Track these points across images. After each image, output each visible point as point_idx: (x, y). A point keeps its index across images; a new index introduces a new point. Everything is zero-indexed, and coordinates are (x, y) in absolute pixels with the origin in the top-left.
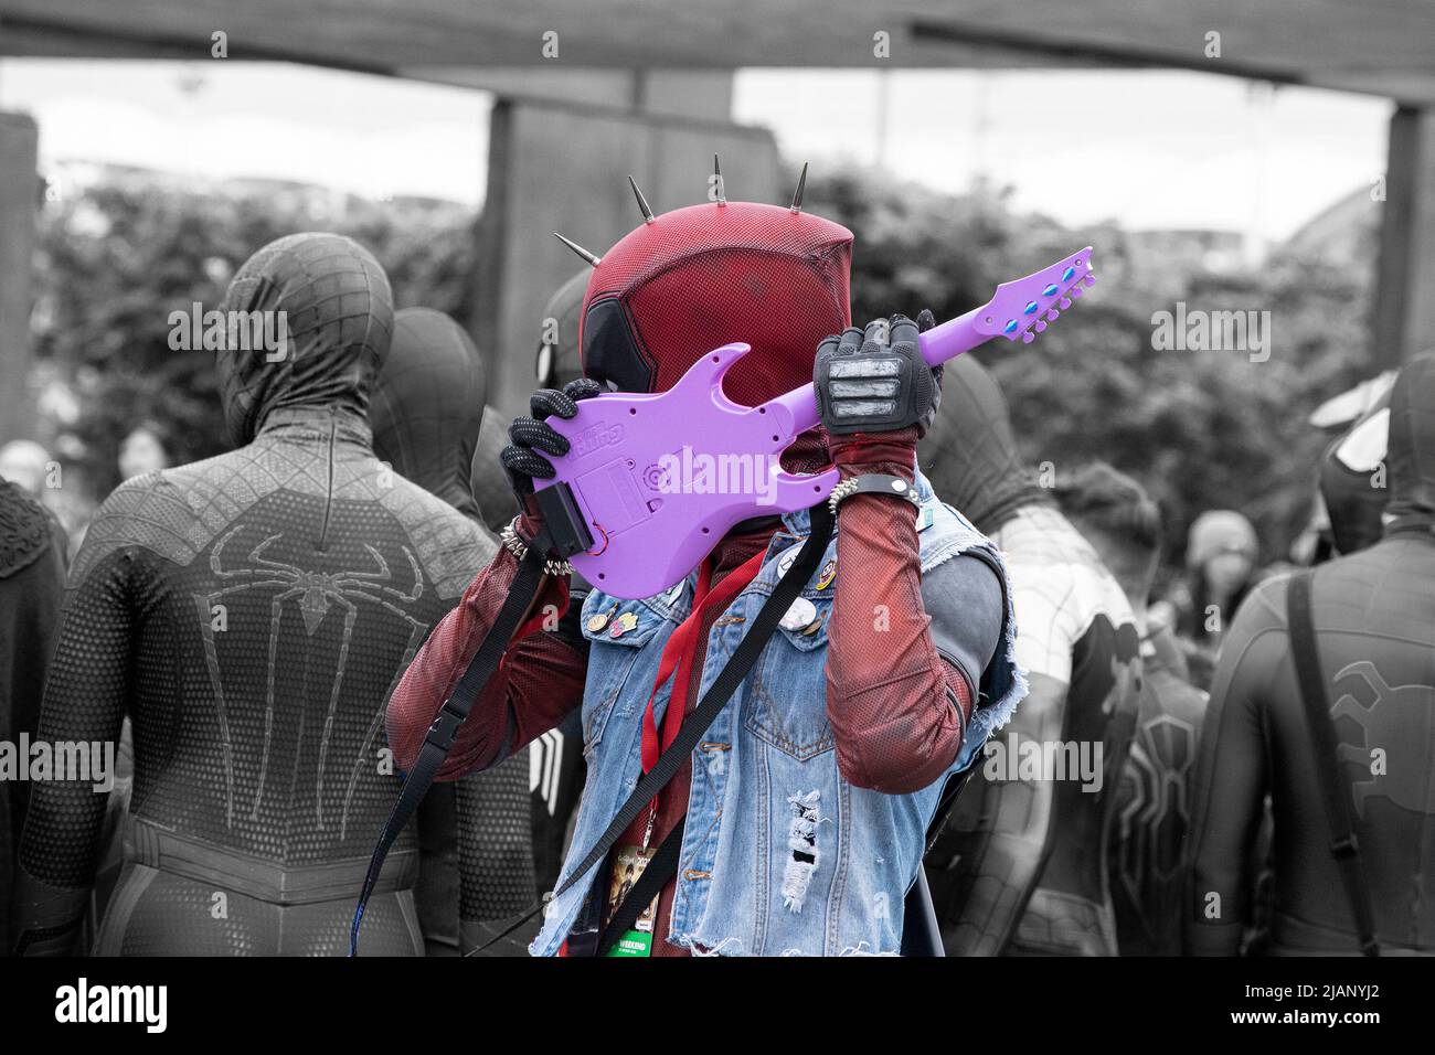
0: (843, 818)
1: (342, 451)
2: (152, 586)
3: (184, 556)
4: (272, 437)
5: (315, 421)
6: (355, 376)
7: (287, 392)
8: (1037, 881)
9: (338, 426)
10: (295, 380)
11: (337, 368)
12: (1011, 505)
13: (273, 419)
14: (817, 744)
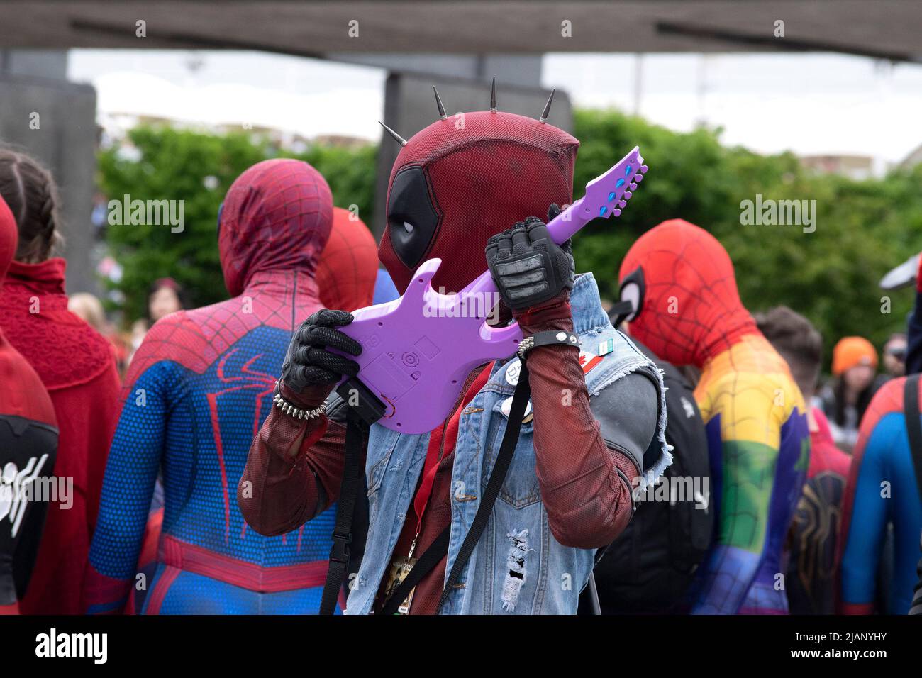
0: (543, 549)
1: (301, 301)
2: (180, 386)
3: (200, 367)
4: (255, 291)
5: (283, 280)
6: (309, 251)
7: (265, 262)
8: (755, 578)
9: (298, 284)
10: (270, 254)
11: (298, 246)
12: (737, 333)
13: (256, 279)
14: (529, 498)
